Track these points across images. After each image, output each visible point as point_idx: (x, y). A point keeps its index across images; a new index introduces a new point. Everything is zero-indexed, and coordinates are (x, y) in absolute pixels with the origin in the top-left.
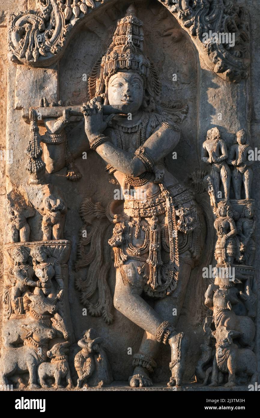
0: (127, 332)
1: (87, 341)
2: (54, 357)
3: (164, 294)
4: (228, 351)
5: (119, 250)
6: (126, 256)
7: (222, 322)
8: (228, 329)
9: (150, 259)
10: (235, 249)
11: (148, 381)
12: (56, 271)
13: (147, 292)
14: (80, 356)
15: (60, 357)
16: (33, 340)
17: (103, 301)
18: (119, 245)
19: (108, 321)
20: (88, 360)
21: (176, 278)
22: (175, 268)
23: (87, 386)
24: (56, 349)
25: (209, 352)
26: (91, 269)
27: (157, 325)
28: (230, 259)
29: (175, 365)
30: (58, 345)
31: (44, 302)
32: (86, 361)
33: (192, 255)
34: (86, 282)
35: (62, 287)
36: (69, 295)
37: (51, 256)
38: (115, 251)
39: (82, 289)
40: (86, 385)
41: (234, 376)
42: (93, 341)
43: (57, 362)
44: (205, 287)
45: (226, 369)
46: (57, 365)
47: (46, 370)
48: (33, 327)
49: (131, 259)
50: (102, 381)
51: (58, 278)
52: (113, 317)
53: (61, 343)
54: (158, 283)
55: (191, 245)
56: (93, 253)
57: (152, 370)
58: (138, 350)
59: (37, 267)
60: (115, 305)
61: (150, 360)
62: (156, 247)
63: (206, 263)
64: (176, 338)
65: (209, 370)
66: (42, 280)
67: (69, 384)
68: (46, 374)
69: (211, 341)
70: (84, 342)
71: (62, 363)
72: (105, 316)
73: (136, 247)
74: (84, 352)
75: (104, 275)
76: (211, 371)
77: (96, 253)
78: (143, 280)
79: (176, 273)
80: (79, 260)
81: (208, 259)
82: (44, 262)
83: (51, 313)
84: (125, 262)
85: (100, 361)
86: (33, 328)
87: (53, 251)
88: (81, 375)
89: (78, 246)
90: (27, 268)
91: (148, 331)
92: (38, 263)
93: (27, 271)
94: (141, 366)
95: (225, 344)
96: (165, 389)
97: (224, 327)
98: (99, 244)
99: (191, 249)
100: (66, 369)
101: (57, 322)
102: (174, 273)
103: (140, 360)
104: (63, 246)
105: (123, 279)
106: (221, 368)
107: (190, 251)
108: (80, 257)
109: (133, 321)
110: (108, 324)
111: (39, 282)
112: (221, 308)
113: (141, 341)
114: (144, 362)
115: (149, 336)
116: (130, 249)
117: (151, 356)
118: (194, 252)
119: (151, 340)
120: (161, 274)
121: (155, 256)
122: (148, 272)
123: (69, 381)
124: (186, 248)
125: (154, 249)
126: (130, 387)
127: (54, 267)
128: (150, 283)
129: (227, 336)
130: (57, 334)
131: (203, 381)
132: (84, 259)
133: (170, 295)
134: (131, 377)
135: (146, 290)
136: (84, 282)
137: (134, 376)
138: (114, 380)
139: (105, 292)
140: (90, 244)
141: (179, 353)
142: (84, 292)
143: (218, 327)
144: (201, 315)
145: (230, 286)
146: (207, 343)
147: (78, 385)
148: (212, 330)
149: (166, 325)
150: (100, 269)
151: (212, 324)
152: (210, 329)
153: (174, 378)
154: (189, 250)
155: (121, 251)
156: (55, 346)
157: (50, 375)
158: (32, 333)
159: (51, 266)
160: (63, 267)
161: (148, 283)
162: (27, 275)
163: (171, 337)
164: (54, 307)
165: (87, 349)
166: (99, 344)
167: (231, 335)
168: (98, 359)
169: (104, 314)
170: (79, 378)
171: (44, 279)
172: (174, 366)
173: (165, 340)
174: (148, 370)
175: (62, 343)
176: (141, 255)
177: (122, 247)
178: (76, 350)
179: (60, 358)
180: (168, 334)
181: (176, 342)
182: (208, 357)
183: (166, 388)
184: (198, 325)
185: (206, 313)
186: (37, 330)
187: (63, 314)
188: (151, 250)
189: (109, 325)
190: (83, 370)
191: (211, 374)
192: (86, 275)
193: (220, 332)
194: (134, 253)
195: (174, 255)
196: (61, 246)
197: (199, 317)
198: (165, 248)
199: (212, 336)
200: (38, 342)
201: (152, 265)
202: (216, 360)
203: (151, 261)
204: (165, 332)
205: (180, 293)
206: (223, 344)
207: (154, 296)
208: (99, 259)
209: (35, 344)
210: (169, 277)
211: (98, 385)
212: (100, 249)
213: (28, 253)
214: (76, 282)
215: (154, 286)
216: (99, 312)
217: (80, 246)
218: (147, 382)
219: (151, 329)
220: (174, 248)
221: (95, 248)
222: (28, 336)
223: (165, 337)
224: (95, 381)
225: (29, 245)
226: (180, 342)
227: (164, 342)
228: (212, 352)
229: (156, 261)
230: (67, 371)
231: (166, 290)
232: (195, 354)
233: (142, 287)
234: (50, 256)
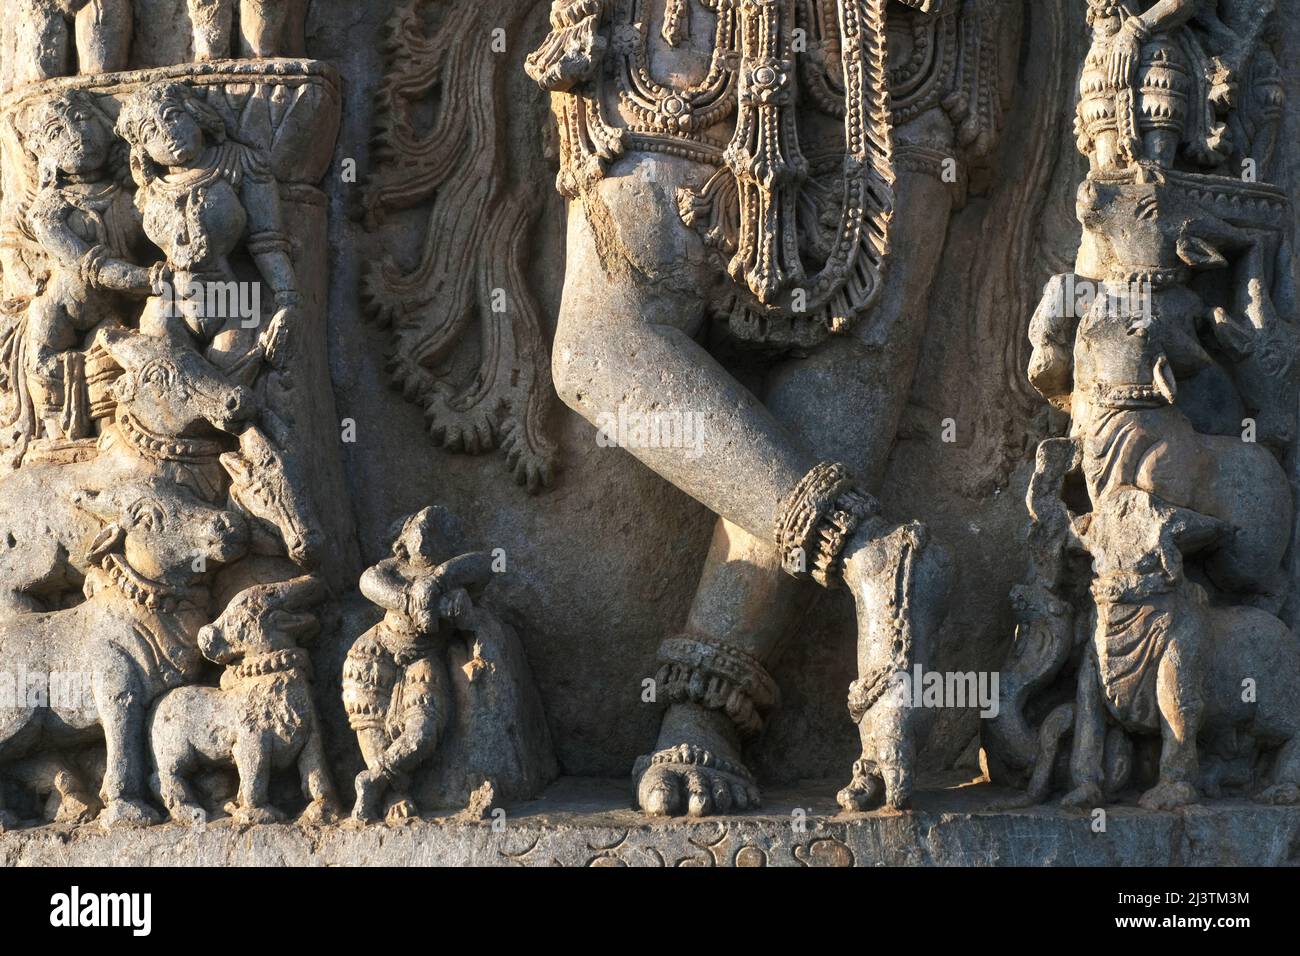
0: (626, 529)
1: (406, 572)
2: (237, 659)
3: (816, 327)
4: (1163, 621)
5: (582, 107)
6: (618, 133)
7: (1125, 466)
8: (1157, 501)
9: (743, 143)
10: (1187, 89)
11: (734, 779)
12: (253, 214)
13: (726, 320)
14: (373, 651)
15: (266, 657)
16: (127, 572)
17: (504, 374)
18: (576, 81)
19: (531, 471)
20: (417, 670)
21: (879, 245)
22: (870, 191)
23: (405, 811)
24: (246, 613)
25: (1058, 626)
26: (444, 212)
27: (780, 481)
28: (1157, 144)
29: (881, 694)
30: (255, 595)
31: (180, 372)
32: (403, 677)
33: (956, 131)
34: (417, 280)
35: (284, 295)
36: (329, 345)
37: (228, 135)
38: (560, 114)
39: (398, 313)
40: (402, 804)
41: (1192, 752)
42: (441, 570)
43: (249, 683)
44: (1024, 297)
45: (1151, 714)
46: (251, 699)
47: (191, 727)
48: (123, 500)
49: (642, 150)
50: (487, 784)
51: (264, 251)
52: (557, 454)
53: (269, 586)
54: (784, 270)
55: (950, 81)
56: (454, 135)
57: (755, 722)
58: (684, 620)
59: (153, 192)
60: (560, 384)
61: (747, 672)
62: (772, 82)
63: (1026, 179)
64: (882, 551)
65: (1058, 718)
66: (178, 257)
67: (312, 800)
68: (192, 748)
69: (1066, 570)
70: (393, 577)
71: (276, 688)
72: (513, 450)
73: (669, 89)
74: (391, 631)
75: (509, 244)
76: (1067, 726)
77: (469, 134)
78: (707, 256)
79: (876, 220)
80: (383, 169)
81: (1037, 160)
82: (186, 162)
83: (219, 425)
84: (610, 165)
85: (481, 675)
86: (124, 509)
87: (241, 113)
88: (376, 755)
89: (378, 99)
90: (102, 197)
91: (734, 518)
92: (157, 170)
93: (101, 212)
94: (699, 701)
95: (1147, 581)
96: (826, 826)
97: (1134, 492)
98: (486, 91)
99: (954, 97)
100: (298, 721)
101: (251, 475)
102: (867, 220)
103: (690, 672)
104: (292, 87)
105: (599, 249)
106: (1126, 711)
107: (947, 111)
108: (385, 152)
109: (652, 467)
110: (530, 486)
111: (159, 268)
112: (1121, 391)
113: (698, 574)
114: (714, 682)
115: (741, 544)
116: (637, 99)
117: (750, 649)
118: (967, 114)
119: (748, 565)
120: (800, 225)
121: (765, 129)
122: (732, 214)
123: (314, 784)
124: (927, 93)
125: (760, 91)
126: (637, 816)
127: (240, 192)
128: (740, 271)
129: (1152, 540)
130: (250, 535)
131: (1027, 779)
132: (408, 164)
133: (846, 333)
134: (646, 758)
135: (720, 307)
136: (410, 278)
137: (662, 753)
138: (563, 772)
139: (514, 327)
140: (436, 91)
141: (899, 632)
142: (407, 327)
143: (1105, 494)
144: (1002, 440)
145: (1165, 278)
146: (1045, 578)
147: (359, 806)
148: (1069, 508)
149: (831, 484)
150: (490, 216)
151: (1068, 477)
152: (1063, 505)
153: (872, 763)
154: (941, 106)
155: (589, 111)
156: (238, 598)
157: (211, 751)
158: (123, 534)
159: (222, 185)
160: (298, 200)
161: (732, 268)
162: (101, 235)
163: (857, 549)
164: (235, 394)
165: (407, 612)
166: (471, 588)
167: (1177, 537)
168: (467, 669)
169: (510, 437)
170: (365, 767)
171: (184, 251)
172: (875, 699)
173: (823, 563)
174: (737, 719)
175: (279, 585)
176: (693, 129)
177: (599, 92)
178: (352, 620)
179: (268, 663)
180: (838, 529)
181: (884, 575)
182: (1054, 655)
183: (831, 819)
184: (988, 488)
185: (1033, 427)
186: (145, 519)
187: (282, 433)
188: (748, 97)
189: (535, 493)
190: (389, 728)
191: (1067, 741)
192: (420, 248)
193: (1113, 519)
194: (658, 118)
195: (867, 126)
196: (278, 88)
197: (992, 451)
198: (819, 90)
199: (1071, 544)
200: (153, 582)
201: (752, 172)
202: (1096, 665)
203: (746, 152)
204: (823, 521)
205: (898, 322)
206: (1133, 584)
207: (762, 339)
208: (483, 162)
209: (135, 588)
210: (843, 239)
211: (466, 805)
212: (488, 115)
213: (107, 122)
214: (368, 278)
215: (765, 282)
216: (482, 427)
217: (388, 99)
218: (728, 785)
219: (752, 506)
220: (867, 87)
221: (463, 109)
222: (100, 549)
223: (826, 547)
224: (454, 784)
225: (116, 82)
226: (907, 572)
227: (819, 576)
228: (1073, 624)
229: (773, 152)
230: (304, 731)
231: (828, 309)
232: (977, 634)
233: (699, 292)
234: (221, 137)
